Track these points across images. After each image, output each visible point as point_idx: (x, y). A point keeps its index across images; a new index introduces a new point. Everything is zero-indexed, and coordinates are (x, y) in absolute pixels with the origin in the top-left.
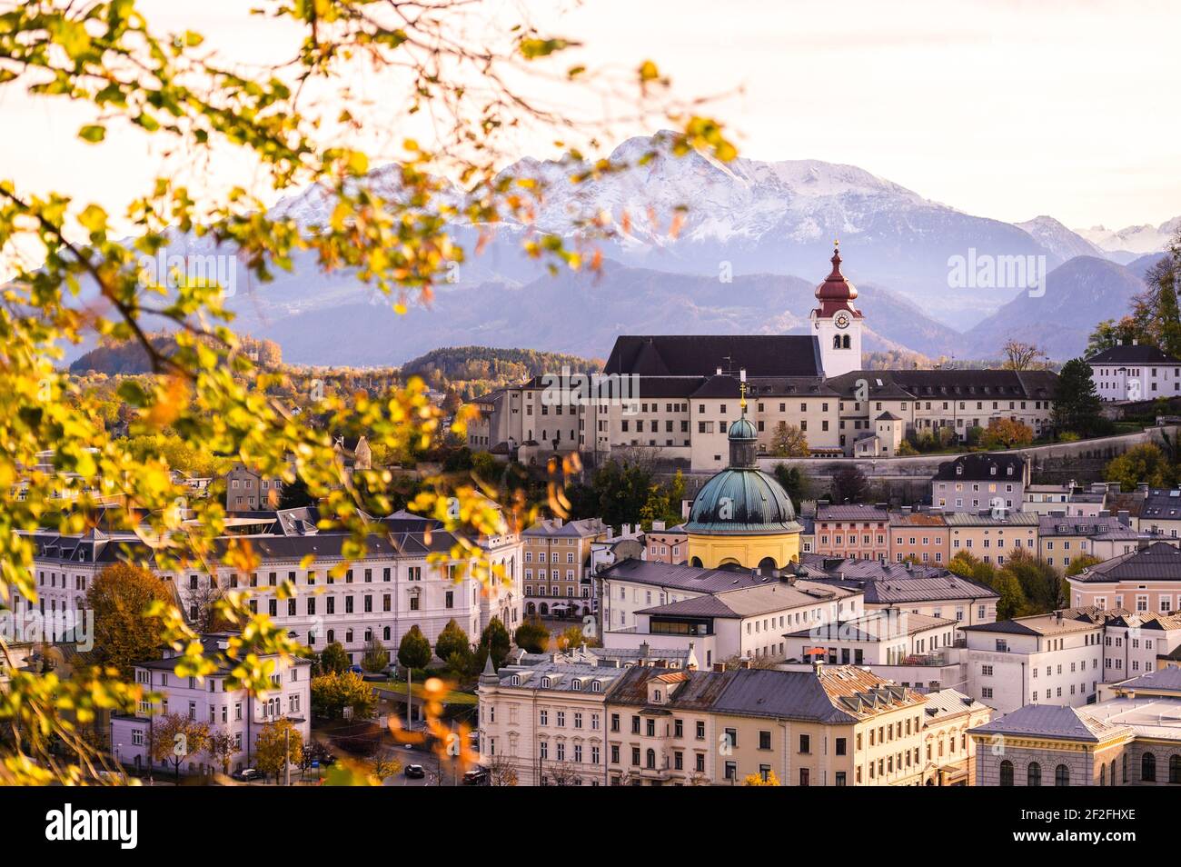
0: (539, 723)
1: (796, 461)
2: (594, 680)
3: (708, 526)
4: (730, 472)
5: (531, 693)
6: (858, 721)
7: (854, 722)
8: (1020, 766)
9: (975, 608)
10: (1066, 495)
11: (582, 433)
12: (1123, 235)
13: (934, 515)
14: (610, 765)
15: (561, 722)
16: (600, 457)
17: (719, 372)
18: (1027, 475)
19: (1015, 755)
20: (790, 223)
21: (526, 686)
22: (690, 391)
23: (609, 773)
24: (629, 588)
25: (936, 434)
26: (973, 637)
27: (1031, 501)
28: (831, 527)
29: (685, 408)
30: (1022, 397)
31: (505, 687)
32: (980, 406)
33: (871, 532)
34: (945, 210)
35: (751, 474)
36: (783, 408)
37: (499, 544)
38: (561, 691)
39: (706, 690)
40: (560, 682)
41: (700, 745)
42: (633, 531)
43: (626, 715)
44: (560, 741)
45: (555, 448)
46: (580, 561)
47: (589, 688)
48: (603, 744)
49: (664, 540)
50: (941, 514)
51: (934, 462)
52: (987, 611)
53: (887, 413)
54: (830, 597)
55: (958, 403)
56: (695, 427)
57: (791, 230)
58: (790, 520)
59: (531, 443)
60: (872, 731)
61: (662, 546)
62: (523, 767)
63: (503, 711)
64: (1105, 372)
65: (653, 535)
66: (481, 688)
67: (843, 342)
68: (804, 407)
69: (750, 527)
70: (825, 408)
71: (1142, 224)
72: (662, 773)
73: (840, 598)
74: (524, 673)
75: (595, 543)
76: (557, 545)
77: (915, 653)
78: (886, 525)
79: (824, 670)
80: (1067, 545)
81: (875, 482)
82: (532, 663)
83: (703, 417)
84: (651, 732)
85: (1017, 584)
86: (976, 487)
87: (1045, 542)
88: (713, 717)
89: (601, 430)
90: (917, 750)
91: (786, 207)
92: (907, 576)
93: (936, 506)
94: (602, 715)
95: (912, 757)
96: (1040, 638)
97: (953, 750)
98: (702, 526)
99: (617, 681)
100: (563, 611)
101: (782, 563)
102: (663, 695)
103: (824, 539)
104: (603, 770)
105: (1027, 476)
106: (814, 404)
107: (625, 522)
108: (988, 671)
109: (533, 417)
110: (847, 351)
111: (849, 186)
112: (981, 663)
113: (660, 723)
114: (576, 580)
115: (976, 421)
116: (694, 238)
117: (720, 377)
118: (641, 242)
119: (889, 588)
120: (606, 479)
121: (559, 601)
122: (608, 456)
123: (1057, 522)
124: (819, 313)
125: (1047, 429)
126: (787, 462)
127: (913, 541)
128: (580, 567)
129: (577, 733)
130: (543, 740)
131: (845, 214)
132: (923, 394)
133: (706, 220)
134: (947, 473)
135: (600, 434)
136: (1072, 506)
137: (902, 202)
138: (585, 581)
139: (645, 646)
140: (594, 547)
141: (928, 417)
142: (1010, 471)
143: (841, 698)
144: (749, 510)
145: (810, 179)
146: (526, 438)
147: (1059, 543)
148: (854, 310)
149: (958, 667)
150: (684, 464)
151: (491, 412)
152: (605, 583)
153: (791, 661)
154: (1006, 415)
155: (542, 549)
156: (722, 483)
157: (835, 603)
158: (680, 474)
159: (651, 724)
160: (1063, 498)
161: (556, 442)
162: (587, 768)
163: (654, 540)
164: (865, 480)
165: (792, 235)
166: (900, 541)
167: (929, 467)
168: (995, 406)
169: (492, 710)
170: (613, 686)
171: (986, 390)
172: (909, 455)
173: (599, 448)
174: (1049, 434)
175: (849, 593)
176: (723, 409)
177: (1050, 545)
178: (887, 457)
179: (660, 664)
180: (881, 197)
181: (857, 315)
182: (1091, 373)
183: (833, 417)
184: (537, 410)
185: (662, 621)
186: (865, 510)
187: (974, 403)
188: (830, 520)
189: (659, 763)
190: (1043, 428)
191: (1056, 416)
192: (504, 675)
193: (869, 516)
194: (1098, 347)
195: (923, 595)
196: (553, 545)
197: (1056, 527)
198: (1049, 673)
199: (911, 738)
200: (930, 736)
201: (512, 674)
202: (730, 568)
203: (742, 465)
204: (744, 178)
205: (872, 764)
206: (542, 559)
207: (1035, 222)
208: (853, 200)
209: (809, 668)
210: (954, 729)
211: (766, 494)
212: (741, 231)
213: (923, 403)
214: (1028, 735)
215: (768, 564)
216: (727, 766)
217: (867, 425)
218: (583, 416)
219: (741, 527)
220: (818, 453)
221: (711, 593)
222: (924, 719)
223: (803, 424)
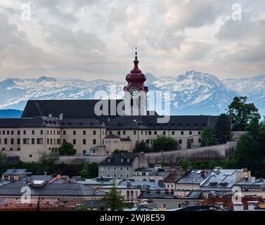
27: (138, 175)
32: (182, 133)
36: (74, 133)
55: (171, 131)
56: (22, 141)
68: (85, 133)
70: (94, 133)
83: (25, 137)
106: (89, 131)
115: (180, 141)
142: (128, 160)
154: (196, 138)
168: (191, 133)
176: (33, 132)
183: (98, 138)
187: (179, 132)
213: (153, 132)
223: (74, 141)
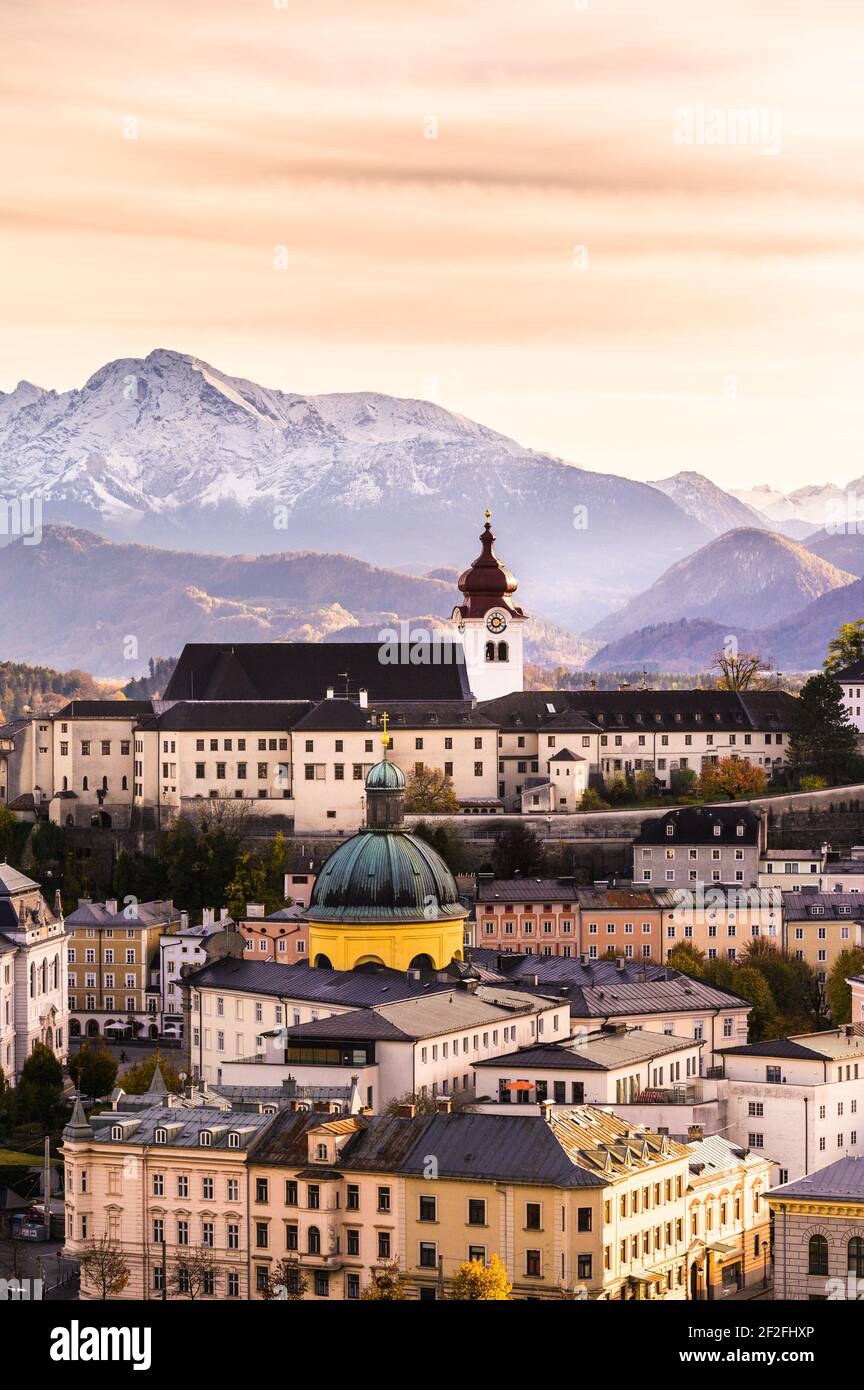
0: (151, 1193)
1: (443, 818)
2: (229, 1132)
3: (339, 911)
4: (369, 836)
5: (140, 1151)
6: (608, 1184)
7: (603, 1184)
8: (838, 1243)
9: (719, 1022)
10: (818, 864)
11: (139, 780)
12: (796, 499)
13: (640, 892)
14: (255, 1251)
15: (183, 1191)
16: (165, 815)
17: (330, 694)
18: (763, 836)
19: (830, 1228)
20: (339, 479)
21: (131, 1141)
22: (291, 721)
23: (253, 1262)
24: (230, 999)
25: (630, 780)
26: (733, 1063)
27: (770, 872)
28: (499, 911)
29: (284, 745)
30: (746, 727)
31: (101, 1143)
32: (688, 741)
33: (554, 916)
34: (553, 463)
35: (398, 838)
36: (419, 744)
37: (38, 938)
38: (183, 1147)
39: (390, 1143)
40: (179, 1135)
41: (385, 1220)
42: (217, 918)
43: (278, 1179)
44: (182, 1218)
45: (101, 802)
46: (144, 961)
47: (219, 1142)
48: (244, 1222)
49: (264, 930)
50: (648, 891)
51: (632, 819)
52: (735, 1026)
53: (565, 750)
54: (527, 1010)
55: (659, 736)
56: (299, 772)
57: (340, 490)
58: (451, 902)
59: (67, 795)
60: (624, 1197)
61: (262, 939)
62: (131, 1255)
63: (99, 1177)
64: (855, 693)
65: (248, 924)
66: (67, 1145)
67: (497, 652)
68: (449, 744)
69: (398, 912)
70: (478, 743)
71: (821, 483)
72: (330, 1260)
73: (541, 1011)
74: (129, 1123)
75: (164, 935)
76: (111, 939)
77: (652, 1086)
78: (574, 908)
79: (555, 1113)
80: (822, 933)
81: (551, 847)
82: (136, 1108)
83: (311, 758)
84: (314, 1203)
85: (766, 987)
86: (693, 854)
87: (792, 929)
88: (403, 1180)
89: (166, 776)
90: (679, 1222)
91: (332, 459)
92: (617, 979)
93: (639, 880)
94: (242, 1180)
95: (673, 1232)
96: (828, 1064)
97: (724, 1221)
98: (330, 911)
99: (261, 1132)
100: (120, 1031)
101: (441, 962)
102: (330, 1151)
103: (490, 928)
104: (244, 1256)
105: (762, 838)
106: (463, 738)
107: (209, 906)
108: (756, 1110)
109: (69, 758)
110: (502, 664)
111: (422, 430)
112: (747, 1099)
113: (326, 1190)
114: (139, 987)
115: (684, 761)
116: (203, 502)
117: (329, 701)
118: (129, 507)
119: (602, 996)
120: (177, 844)
121: (115, 1017)
122: (177, 813)
123: (808, 901)
124: (465, 612)
125: (781, 772)
126: (429, 819)
127: (611, 928)
128: (144, 968)
129: (182, 1205)
130: (158, 1216)
131: (414, 469)
132: (611, 725)
133: (220, 476)
134: (652, 834)
135: (164, 782)
136: (826, 878)
137: (493, 453)
138: (152, 989)
139: (290, 1082)
140: (164, 941)
141: (618, 757)
142: (740, 830)
143: (581, 1152)
144: (396, 889)
145: (365, 420)
146: (59, 788)
147: (811, 929)
148: (512, 608)
149: (715, 1105)
150: (284, 823)
151: (10, 752)
152: (194, 993)
153: (485, 1100)
154: (724, 754)
155: (90, 944)
156: (357, 851)
157: (533, 1018)
158: (280, 838)
159: (314, 1192)
160: (813, 869)
161: (102, 794)
162: (220, 1255)
163: (250, 930)
164: (539, 844)
165: (340, 498)
166: (593, 928)
167: (625, 825)
168: (710, 740)
169: (84, 1174)
170: (256, 1139)
171: (697, 717)
172: (597, 809)
173: (163, 802)
174: (784, 780)
175: (552, 1004)
176: (339, 746)
177: (799, 934)
178: (567, 812)
179: (321, 1107)
180: (464, 445)
181: (518, 614)
182: (841, 695)
183: (489, 757)
184: (75, 748)
185: (305, 1046)
186: (544, 886)
187: (682, 736)
188: (498, 901)
189: (326, 1246)
190: (775, 771)
191: (795, 752)
192: (99, 1125)
193: (553, 895)
194: (842, 658)
195: (648, 1004)
196: (106, 939)
197: (807, 908)
198: (840, 1112)
199: (671, 1205)
200: (696, 1202)
201: (112, 1123)
202: (370, 969)
203: (384, 825)
204: (274, 417)
205: (624, 1242)
206: (90, 958)
207: (676, 479)
208: (425, 449)
209: (533, 1111)
210: (725, 1192)
211: (419, 866)
212: (268, 491)
213: (611, 737)
214: (848, 1200)
215: (423, 962)
216: (422, 1250)
217: (535, 768)
218: (140, 757)
219: (386, 912)
220: (470, 807)
221: (366, 1007)
222: (689, 1179)
223: (449, 767)
